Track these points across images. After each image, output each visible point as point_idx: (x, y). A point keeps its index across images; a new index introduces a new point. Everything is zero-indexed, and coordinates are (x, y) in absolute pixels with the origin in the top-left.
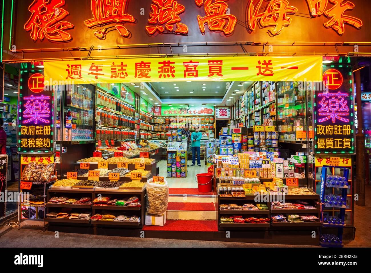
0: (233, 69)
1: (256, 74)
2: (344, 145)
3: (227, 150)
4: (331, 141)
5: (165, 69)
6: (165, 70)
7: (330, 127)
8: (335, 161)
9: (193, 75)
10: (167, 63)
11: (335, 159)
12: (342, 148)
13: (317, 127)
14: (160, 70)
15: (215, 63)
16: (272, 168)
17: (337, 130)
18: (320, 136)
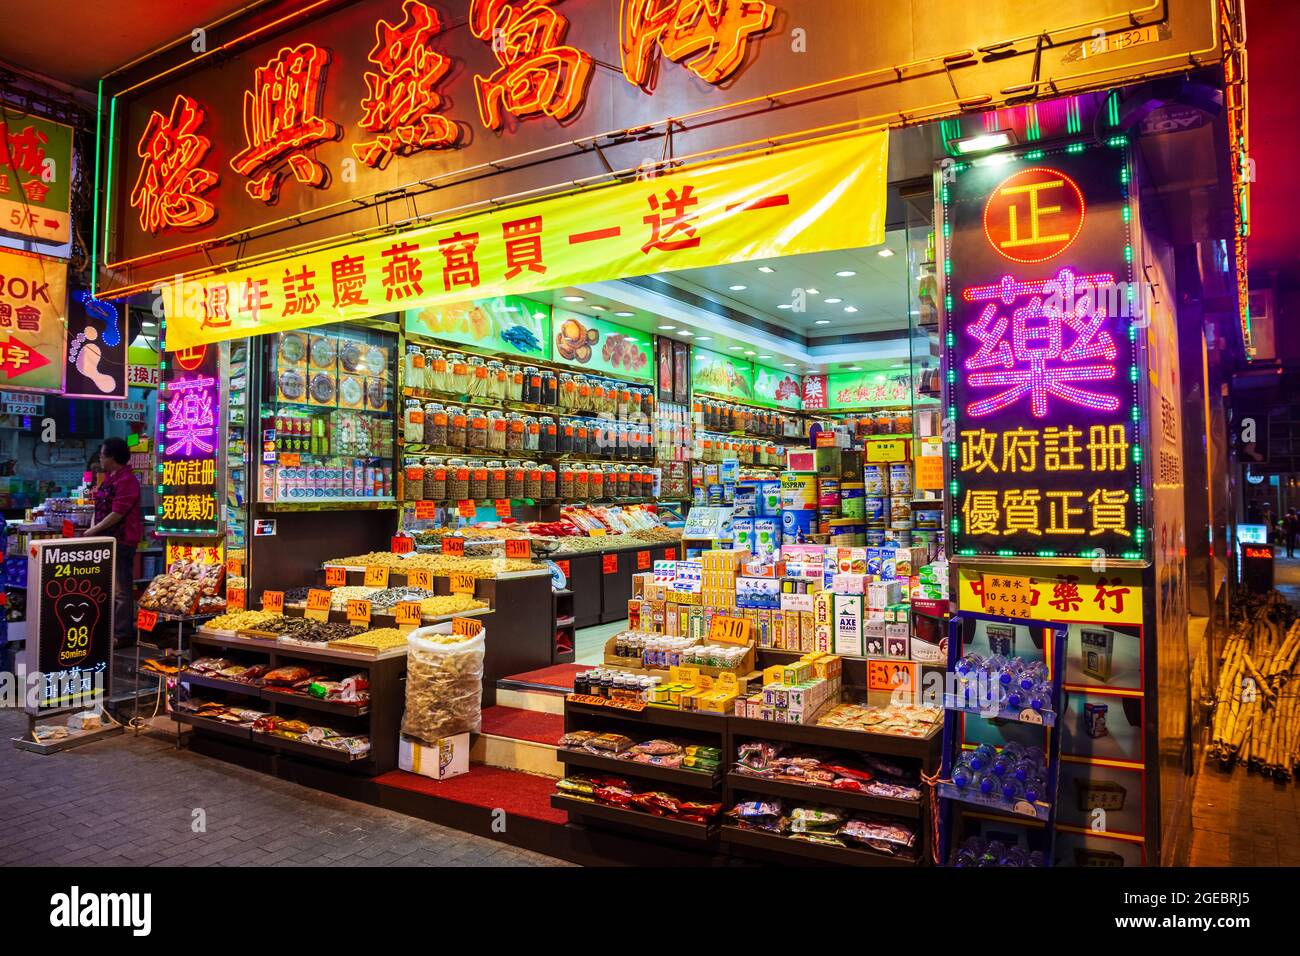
0: (574, 239)
1: (639, 249)
2: (1096, 520)
3: (753, 536)
4: (1028, 503)
5: (399, 268)
6: (398, 275)
7: (1021, 439)
8: (1009, 592)
9: (467, 280)
10: (401, 250)
11: (1008, 584)
12: (1086, 536)
13: (960, 440)
14: (387, 275)
15: (522, 228)
16: (817, 612)
17: (1059, 449)
18: (972, 481)
